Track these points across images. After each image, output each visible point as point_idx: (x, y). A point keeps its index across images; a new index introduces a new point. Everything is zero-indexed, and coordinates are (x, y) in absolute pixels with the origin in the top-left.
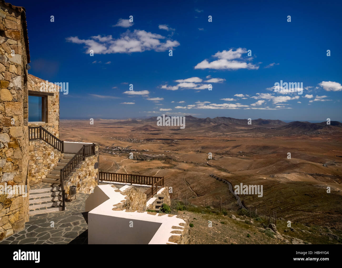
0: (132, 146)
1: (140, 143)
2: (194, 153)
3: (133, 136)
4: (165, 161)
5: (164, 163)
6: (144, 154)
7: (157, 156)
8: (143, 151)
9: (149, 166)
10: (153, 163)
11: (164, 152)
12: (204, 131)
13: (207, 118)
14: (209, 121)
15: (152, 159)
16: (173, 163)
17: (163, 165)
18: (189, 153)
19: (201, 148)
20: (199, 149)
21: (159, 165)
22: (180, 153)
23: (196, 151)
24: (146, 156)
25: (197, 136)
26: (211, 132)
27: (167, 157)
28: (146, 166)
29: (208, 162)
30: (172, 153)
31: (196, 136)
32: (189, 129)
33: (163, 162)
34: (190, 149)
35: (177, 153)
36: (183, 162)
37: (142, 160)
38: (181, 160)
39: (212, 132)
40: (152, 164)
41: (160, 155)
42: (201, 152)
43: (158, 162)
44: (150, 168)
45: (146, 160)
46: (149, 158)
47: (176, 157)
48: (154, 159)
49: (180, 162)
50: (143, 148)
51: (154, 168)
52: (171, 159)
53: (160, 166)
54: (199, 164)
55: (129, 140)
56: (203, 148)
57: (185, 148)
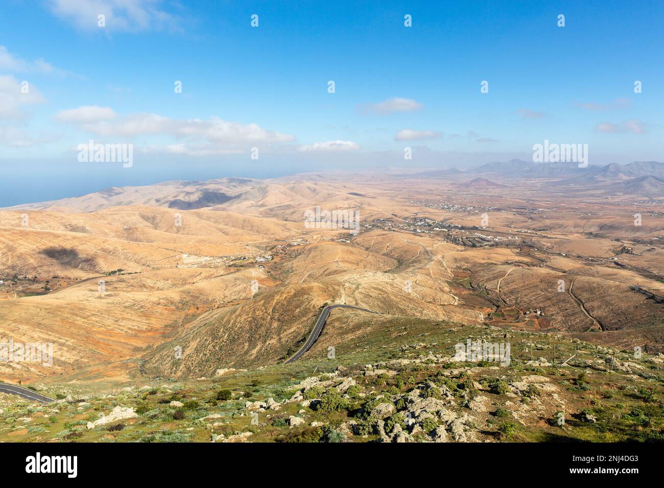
0: (452, 219)
1: (466, 213)
2: (583, 237)
3: (453, 200)
4: (521, 250)
5: (519, 254)
6: (478, 234)
7: (505, 239)
8: (475, 228)
9: (489, 259)
10: (497, 254)
11: (516, 233)
12: (602, 191)
13: (610, 164)
14: (614, 170)
15: (493, 245)
16: (538, 256)
17: (517, 258)
18: (570, 236)
19: (598, 228)
20: (594, 230)
21: (509, 258)
22: (552, 237)
23: (586, 234)
24: (482, 239)
25: (587, 201)
26: (619, 194)
27: (524, 242)
28: (483, 259)
29: (616, 259)
30: (534, 235)
31: (585, 202)
32: (567, 187)
33: (517, 253)
34: (572, 229)
35: (544, 235)
36: (560, 254)
37: (474, 246)
38: (555, 250)
39: (621, 194)
40: (495, 255)
41: (509, 238)
42: (596, 236)
43: (507, 251)
44: (492, 262)
45: (481, 246)
46: (486, 243)
47: (544, 244)
48: (497, 245)
49: (553, 254)
50: (472, 222)
51: (498, 263)
52: (534, 247)
53: (512, 260)
54: (595, 261)
55: (445, 206)
56: (602, 227)
57: (561, 226)
